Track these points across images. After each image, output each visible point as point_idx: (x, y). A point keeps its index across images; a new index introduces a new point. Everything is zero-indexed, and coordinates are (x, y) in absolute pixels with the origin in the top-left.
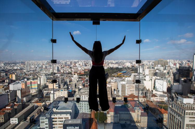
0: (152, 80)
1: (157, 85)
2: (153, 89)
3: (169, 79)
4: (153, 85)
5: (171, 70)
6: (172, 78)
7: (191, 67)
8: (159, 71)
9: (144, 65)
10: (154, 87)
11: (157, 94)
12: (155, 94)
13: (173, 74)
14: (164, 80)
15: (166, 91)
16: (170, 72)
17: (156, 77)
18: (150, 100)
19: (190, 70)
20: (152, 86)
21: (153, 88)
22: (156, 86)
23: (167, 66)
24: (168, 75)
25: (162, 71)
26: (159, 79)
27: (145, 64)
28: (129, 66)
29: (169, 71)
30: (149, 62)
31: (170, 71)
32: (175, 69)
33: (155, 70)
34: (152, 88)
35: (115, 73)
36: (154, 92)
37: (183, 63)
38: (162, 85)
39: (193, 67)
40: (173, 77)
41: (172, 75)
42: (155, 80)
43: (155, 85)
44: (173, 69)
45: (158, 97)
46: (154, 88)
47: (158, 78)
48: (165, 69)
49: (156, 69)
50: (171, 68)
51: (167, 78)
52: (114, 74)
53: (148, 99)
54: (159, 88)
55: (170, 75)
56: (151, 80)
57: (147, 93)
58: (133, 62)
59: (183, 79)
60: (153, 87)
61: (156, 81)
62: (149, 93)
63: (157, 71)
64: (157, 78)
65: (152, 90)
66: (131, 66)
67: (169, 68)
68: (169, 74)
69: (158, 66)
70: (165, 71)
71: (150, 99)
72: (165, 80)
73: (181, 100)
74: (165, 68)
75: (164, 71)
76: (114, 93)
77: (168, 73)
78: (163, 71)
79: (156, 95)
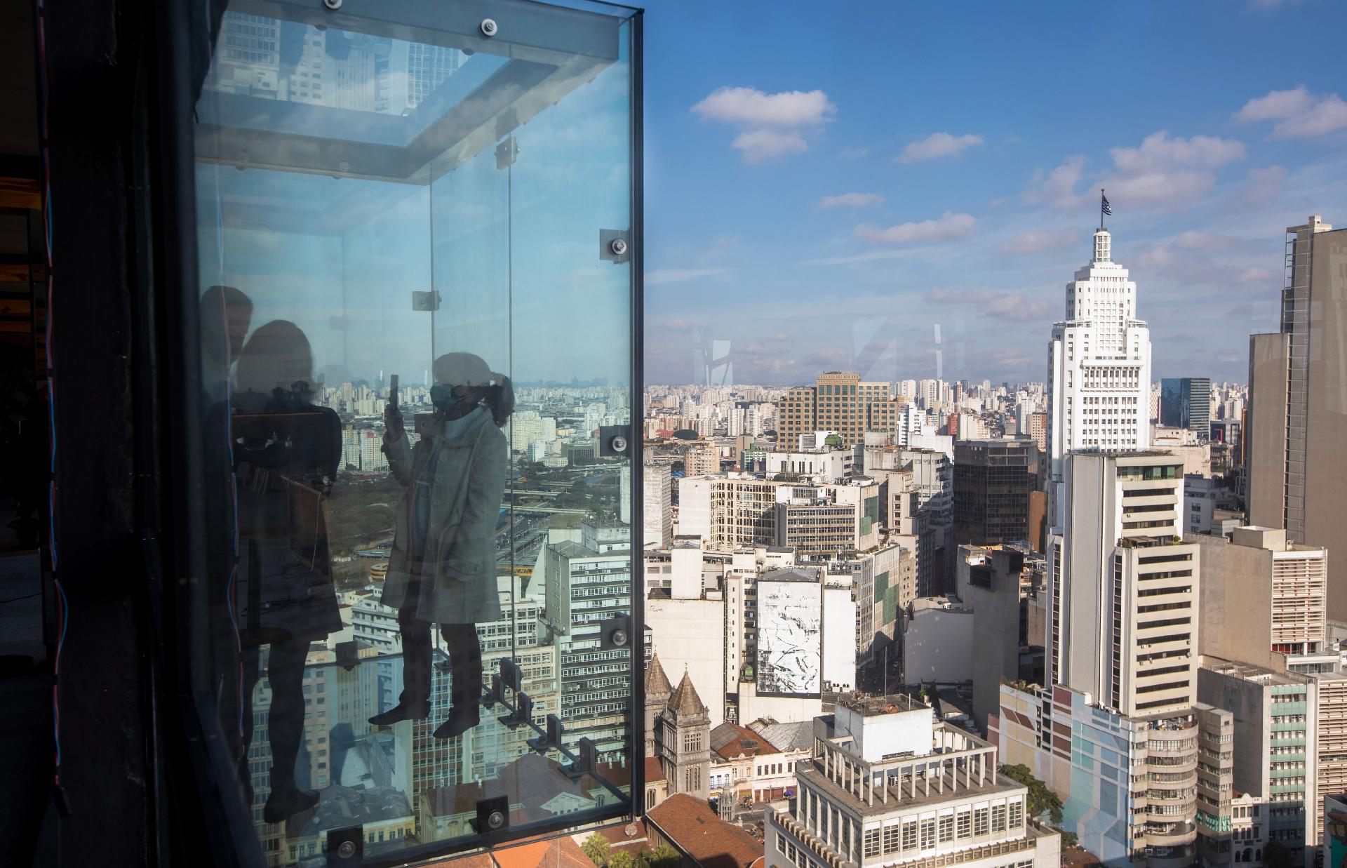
0: (731, 583)
1: (772, 637)
2: (743, 678)
3: (885, 562)
4: (738, 642)
5: (897, 485)
6: (904, 552)
7: (1034, 446)
8: (797, 494)
9: (690, 434)
10: (750, 652)
11: (773, 722)
12: (759, 728)
13: (914, 512)
14: (831, 579)
15: (853, 687)
16: (891, 501)
17: (762, 552)
18: (697, 794)
19: (1033, 469)
20: (731, 651)
21: (742, 671)
22: (762, 646)
23: (871, 438)
24: (876, 527)
25: (821, 494)
26: (788, 577)
27: (704, 431)
28: (539, 455)
29: (884, 488)
30: (745, 406)
31: (892, 492)
32: (934, 466)
33: (763, 483)
34: (734, 673)
35: (367, 540)
36: (753, 708)
37: (1019, 407)
38: (809, 627)
39: (1049, 446)
40: (911, 544)
41: (907, 524)
42: (755, 582)
43: (756, 636)
44: (916, 467)
45: (782, 746)
46: (749, 672)
47: (785, 560)
48: (855, 472)
49: (777, 479)
50: (904, 463)
51: (862, 558)
52: (360, 549)
53: (681, 788)
54: (789, 661)
55: (891, 525)
56: (722, 584)
57: (673, 727)
58: (586, 403)
59: (976, 554)
60: (736, 661)
61: (764, 589)
62: (689, 724)
63: (783, 494)
64: (768, 563)
65: (732, 689)
66: (557, 448)
67: (888, 461)
68: (885, 524)
69: (813, 441)
70: (850, 496)
71: (695, 779)
72: (846, 580)
73: (850, 734)
74: (860, 466)
75: (840, 488)
76: (336, 773)
77: (878, 509)
78: (834, 495)
79: (767, 733)
